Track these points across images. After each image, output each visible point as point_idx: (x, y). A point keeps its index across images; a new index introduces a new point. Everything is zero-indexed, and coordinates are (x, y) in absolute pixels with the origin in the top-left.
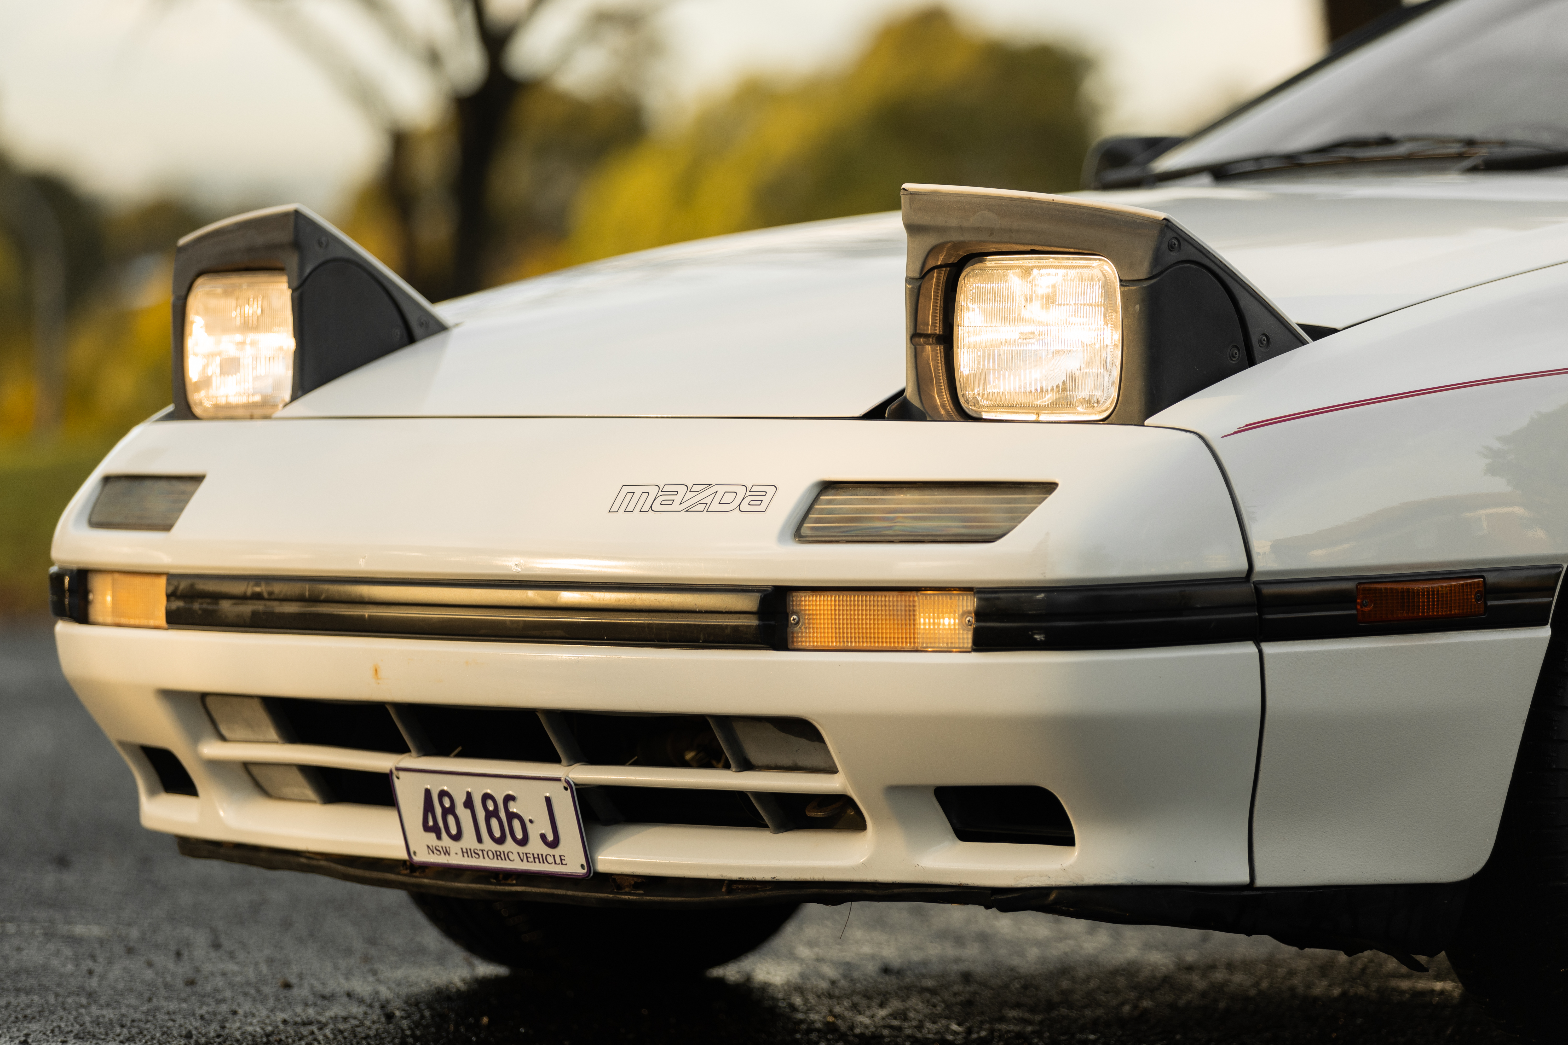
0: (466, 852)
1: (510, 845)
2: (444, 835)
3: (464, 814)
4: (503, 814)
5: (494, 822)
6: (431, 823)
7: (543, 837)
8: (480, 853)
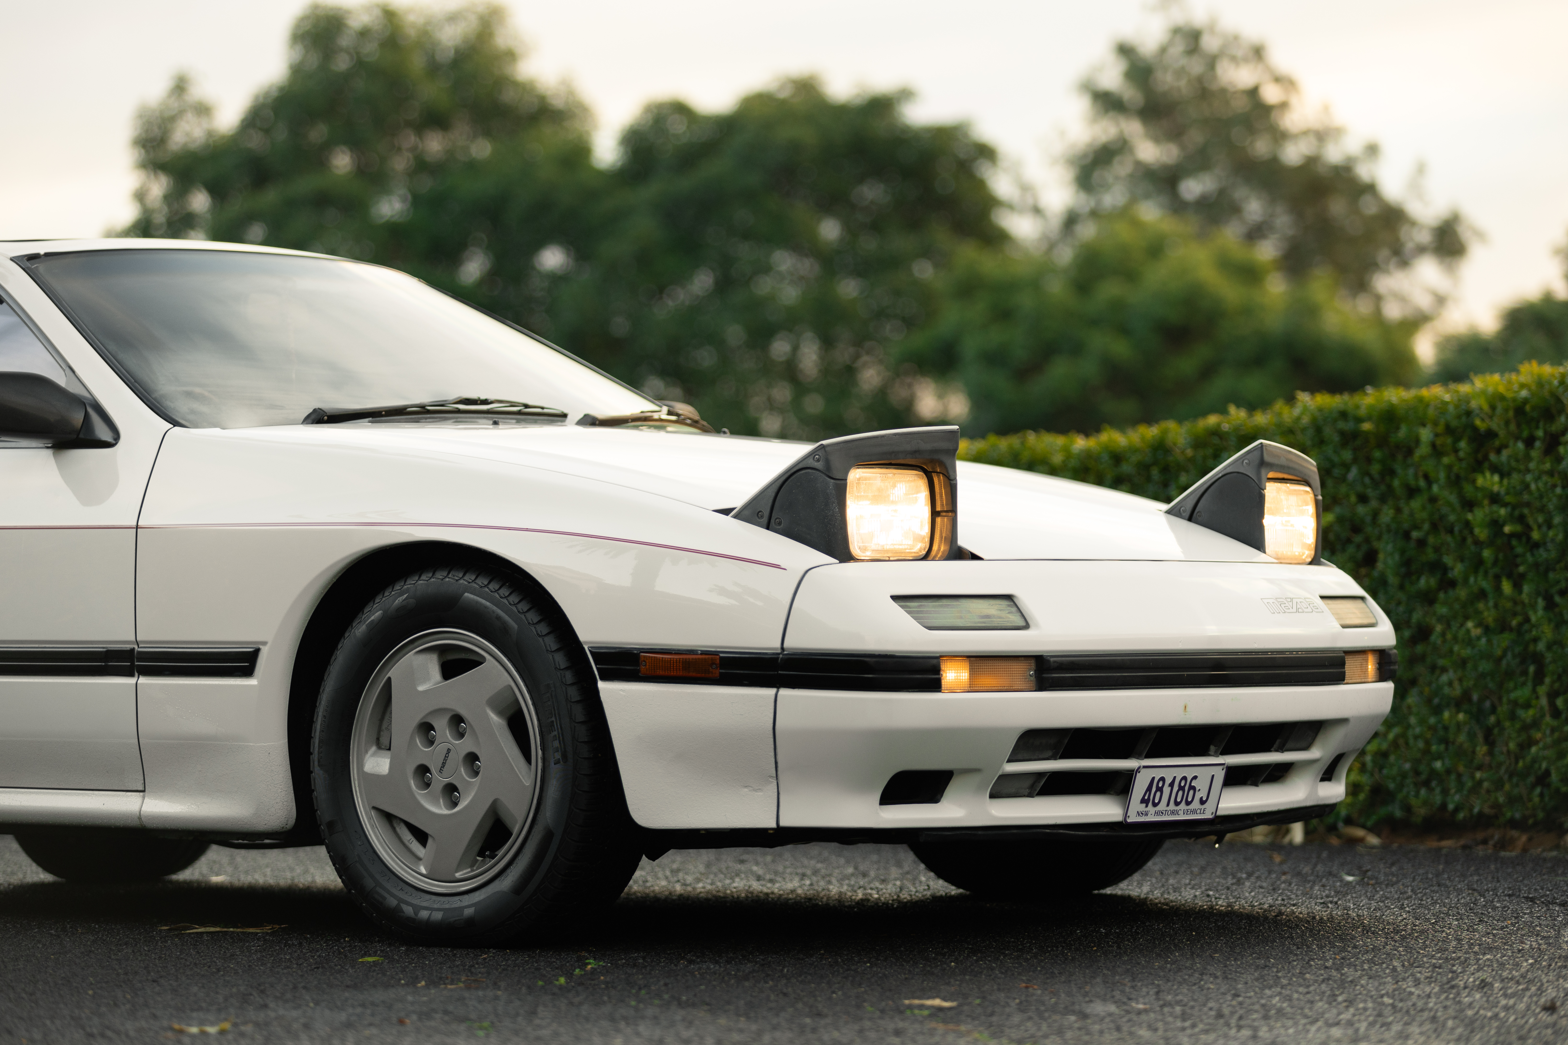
0: (1157, 813)
1: (1183, 806)
2: (1150, 804)
3: (1166, 790)
4: (1187, 788)
5: (1180, 793)
6: (1146, 798)
7: (1201, 798)
8: (1164, 812)
